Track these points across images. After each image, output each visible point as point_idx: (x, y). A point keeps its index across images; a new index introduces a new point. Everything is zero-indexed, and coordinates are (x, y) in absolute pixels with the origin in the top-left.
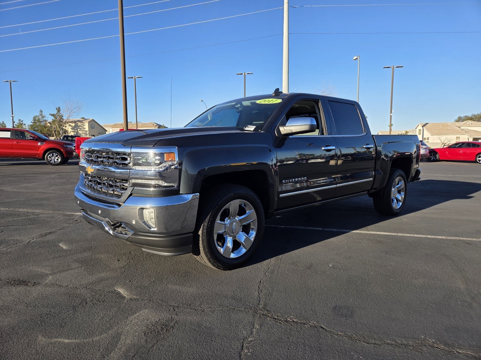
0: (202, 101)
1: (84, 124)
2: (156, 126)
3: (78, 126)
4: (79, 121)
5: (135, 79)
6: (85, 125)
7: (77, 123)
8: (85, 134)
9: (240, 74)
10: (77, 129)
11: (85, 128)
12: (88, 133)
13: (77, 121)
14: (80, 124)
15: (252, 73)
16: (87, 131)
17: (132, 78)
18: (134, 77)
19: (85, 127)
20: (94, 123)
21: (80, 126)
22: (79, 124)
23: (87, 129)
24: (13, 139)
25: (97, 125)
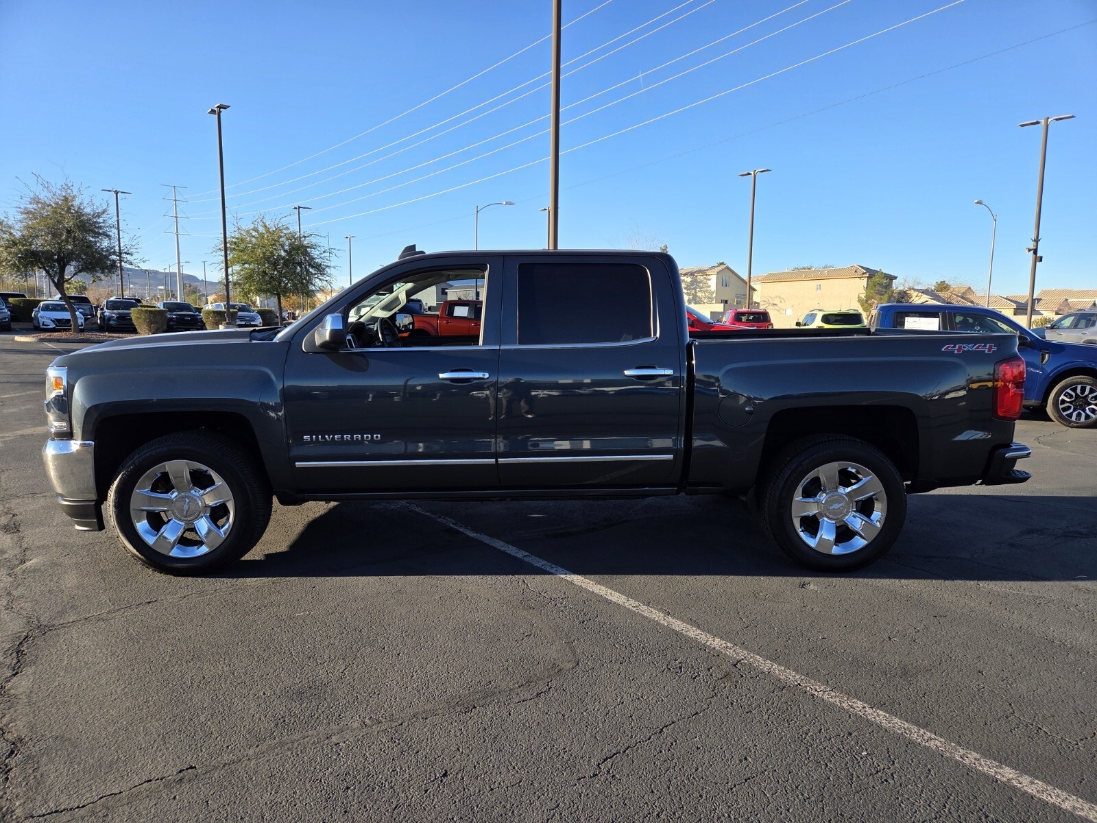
0: (980, 203)
1: (709, 277)
2: (864, 274)
3: (696, 281)
4: (700, 271)
5: (755, 176)
6: (709, 280)
7: (696, 276)
8: (709, 298)
9: (1032, 124)
10: (695, 289)
11: (710, 286)
12: (714, 295)
13: (695, 272)
14: (702, 278)
15: (1073, 117)
16: (713, 293)
17: (749, 174)
18: (752, 173)
19: (710, 283)
20: (730, 274)
21: (700, 282)
22: (700, 278)
23: (713, 288)
24: (470, 319)
25: (735, 277)
